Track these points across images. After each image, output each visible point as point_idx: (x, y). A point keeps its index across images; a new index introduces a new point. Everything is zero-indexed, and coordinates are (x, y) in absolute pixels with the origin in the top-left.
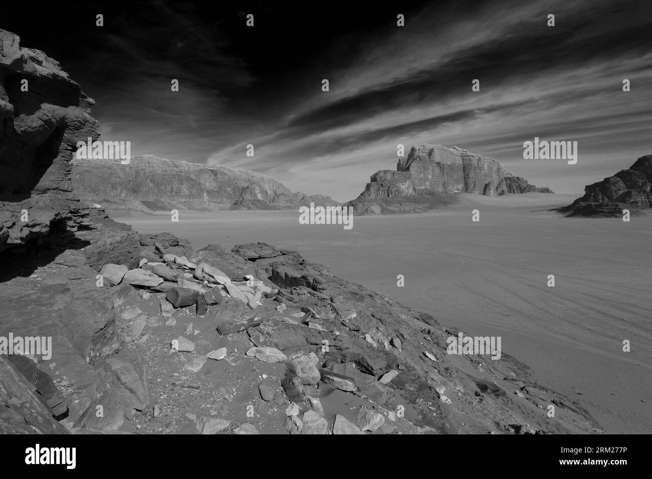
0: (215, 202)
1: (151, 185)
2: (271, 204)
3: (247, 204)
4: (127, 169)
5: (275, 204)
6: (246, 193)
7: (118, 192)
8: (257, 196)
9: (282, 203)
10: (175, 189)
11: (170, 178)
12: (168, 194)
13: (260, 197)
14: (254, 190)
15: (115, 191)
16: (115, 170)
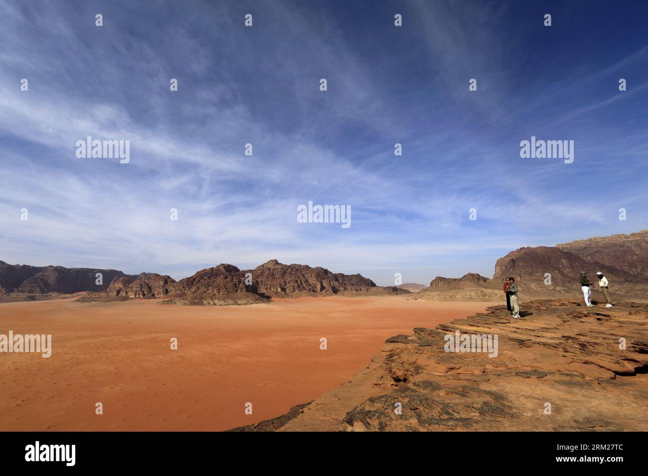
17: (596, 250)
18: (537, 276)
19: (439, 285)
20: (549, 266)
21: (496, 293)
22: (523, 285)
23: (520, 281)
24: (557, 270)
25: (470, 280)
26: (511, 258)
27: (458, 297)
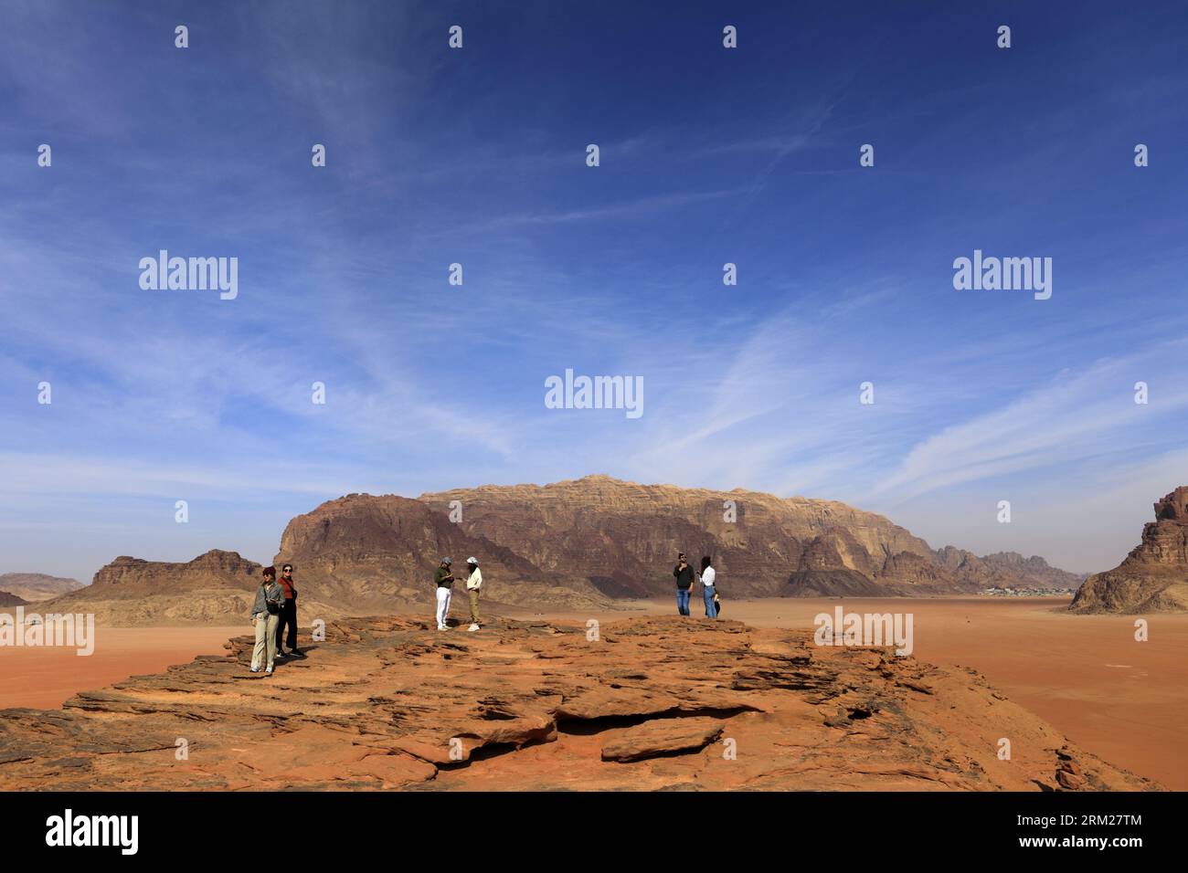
0: (742, 577)
1: (607, 541)
2: (880, 581)
3: (819, 583)
4: (559, 507)
5: (889, 579)
6: (814, 554)
7: (544, 558)
8: (841, 562)
9: (907, 577)
10: (654, 548)
11: (643, 524)
12: (642, 561)
13: (848, 562)
14: (833, 545)
15: (537, 555)
16: (537, 511)
17: (488, 512)
18: (369, 562)
19: (122, 580)
20: (396, 542)
22: (335, 584)
23: (331, 574)
24: (411, 550)
26: (322, 517)
27: (170, 614)
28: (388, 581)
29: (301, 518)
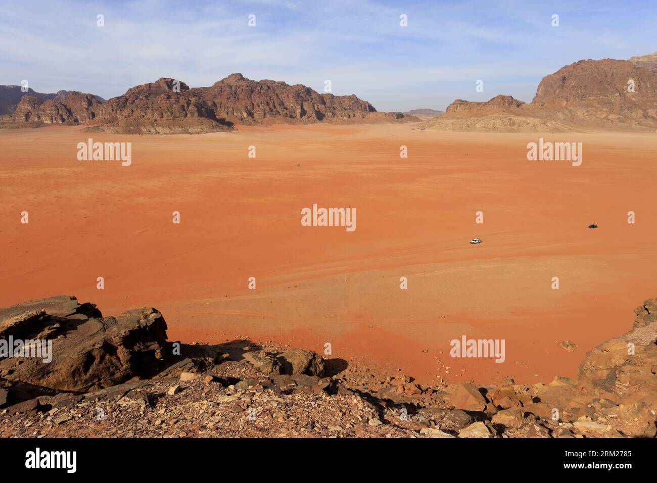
18: (589, 100)
19: (457, 111)
20: (608, 87)
21: (528, 121)
22: (567, 112)
23: (565, 107)
24: (619, 92)
25: (499, 104)
26: (561, 75)
27: (478, 126)
28: (601, 110)
29: (549, 77)
